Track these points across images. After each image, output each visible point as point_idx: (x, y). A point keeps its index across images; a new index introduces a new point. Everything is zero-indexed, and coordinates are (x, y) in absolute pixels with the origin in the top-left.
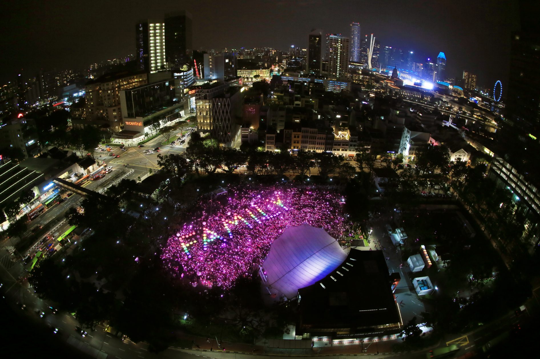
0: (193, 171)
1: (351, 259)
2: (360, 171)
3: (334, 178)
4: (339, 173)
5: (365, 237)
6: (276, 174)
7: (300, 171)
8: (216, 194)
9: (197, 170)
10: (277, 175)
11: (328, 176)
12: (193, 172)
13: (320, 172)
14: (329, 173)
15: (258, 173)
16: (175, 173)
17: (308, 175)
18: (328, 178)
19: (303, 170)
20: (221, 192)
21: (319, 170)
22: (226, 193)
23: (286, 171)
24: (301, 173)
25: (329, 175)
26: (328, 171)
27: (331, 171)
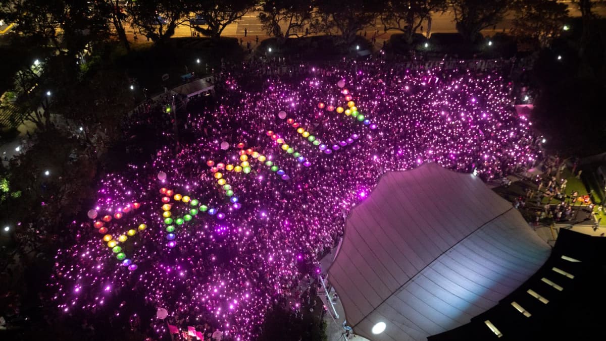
0: (113, 35)
1: (564, 257)
2: (579, 14)
3: (496, 38)
4: (516, 23)
5: (598, 200)
6: (340, 33)
7: (403, 23)
8: (184, 96)
9: (121, 31)
10: (339, 36)
11: (480, 36)
12: (111, 37)
13: (458, 23)
14: (484, 25)
15: (291, 32)
16: (56, 42)
17: (425, 34)
18: (482, 40)
19: (410, 20)
20: (197, 90)
21: (456, 19)
22: (210, 91)
23: (365, 23)
24: (406, 27)
25: (484, 32)
26: (483, 20)
27: (490, 20)
